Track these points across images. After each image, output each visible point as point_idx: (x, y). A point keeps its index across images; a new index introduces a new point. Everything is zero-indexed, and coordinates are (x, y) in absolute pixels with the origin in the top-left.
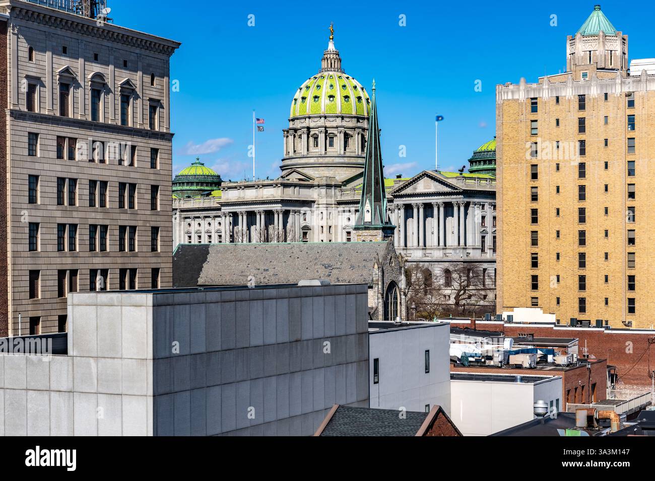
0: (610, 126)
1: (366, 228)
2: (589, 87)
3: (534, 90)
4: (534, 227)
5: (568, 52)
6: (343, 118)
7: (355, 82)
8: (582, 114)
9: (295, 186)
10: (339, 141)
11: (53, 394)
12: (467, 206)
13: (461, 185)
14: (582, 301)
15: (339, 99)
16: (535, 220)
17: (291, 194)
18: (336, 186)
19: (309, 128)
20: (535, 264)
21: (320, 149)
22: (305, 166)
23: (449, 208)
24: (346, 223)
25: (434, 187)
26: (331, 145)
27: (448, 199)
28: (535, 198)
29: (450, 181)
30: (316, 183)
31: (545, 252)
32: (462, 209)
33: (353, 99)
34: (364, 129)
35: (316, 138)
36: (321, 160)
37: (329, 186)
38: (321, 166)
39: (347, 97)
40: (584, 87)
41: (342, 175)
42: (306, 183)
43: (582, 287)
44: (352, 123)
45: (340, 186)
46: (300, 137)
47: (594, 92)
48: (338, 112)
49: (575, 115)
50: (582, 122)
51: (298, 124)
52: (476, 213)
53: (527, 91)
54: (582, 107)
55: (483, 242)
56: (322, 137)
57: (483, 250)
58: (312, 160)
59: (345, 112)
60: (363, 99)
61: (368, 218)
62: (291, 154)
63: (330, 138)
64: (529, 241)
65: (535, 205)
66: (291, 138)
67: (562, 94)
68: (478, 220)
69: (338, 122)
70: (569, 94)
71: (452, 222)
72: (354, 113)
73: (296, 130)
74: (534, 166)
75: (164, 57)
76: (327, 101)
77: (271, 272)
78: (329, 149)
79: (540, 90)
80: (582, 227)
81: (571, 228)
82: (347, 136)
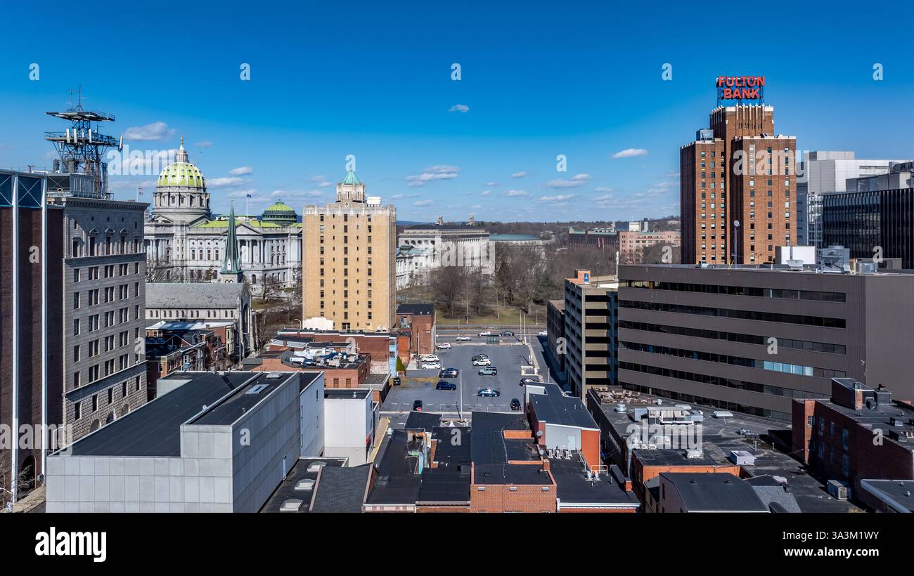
0: (359, 230)
1: (228, 274)
2: (350, 210)
3: (322, 210)
4: (322, 278)
5: (338, 191)
6: (189, 188)
7: (196, 168)
8: (346, 224)
9: (162, 226)
10: (187, 201)
11: (171, 478)
12: (264, 241)
13: (261, 232)
14: (346, 314)
15: (187, 178)
16: (322, 274)
17: (160, 231)
18: (186, 226)
19: (169, 193)
20: (322, 296)
21: (176, 204)
22: (167, 213)
23: (254, 242)
24: (192, 245)
25: (246, 231)
26: (182, 202)
27: (254, 238)
28: (322, 263)
29: (255, 229)
30: (174, 224)
31: (327, 290)
32: (262, 244)
33: (195, 178)
34: (201, 194)
35: (173, 198)
36: (177, 210)
37: (182, 226)
38: (177, 213)
39: (191, 177)
40: (347, 210)
41: (189, 219)
42: (167, 224)
43: (346, 306)
44: (195, 191)
45: (188, 226)
46: (164, 197)
47: (352, 213)
48: (187, 185)
49: (342, 224)
50: (346, 227)
51: (163, 190)
52: (268, 244)
53: (319, 211)
54: (346, 220)
55: (272, 260)
56: (177, 199)
57: (272, 264)
58: (171, 210)
59: (191, 185)
60: (201, 178)
61: (229, 268)
62: (158, 206)
63: (181, 198)
64: (319, 284)
65: (322, 267)
66: (158, 198)
67: (336, 213)
68: (270, 247)
69: (187, 190)
70: (340, 213)
71: (256, 248)
72: (195, 185)
73: (161, 193)
74: (322, 248)
75: (141, 212)
76: (181, 178)
77: (176, 300)
78: (181, 204)
79: (325, 210)
80: (346, 278)
81: (341, 278)
82: (192, 198)
